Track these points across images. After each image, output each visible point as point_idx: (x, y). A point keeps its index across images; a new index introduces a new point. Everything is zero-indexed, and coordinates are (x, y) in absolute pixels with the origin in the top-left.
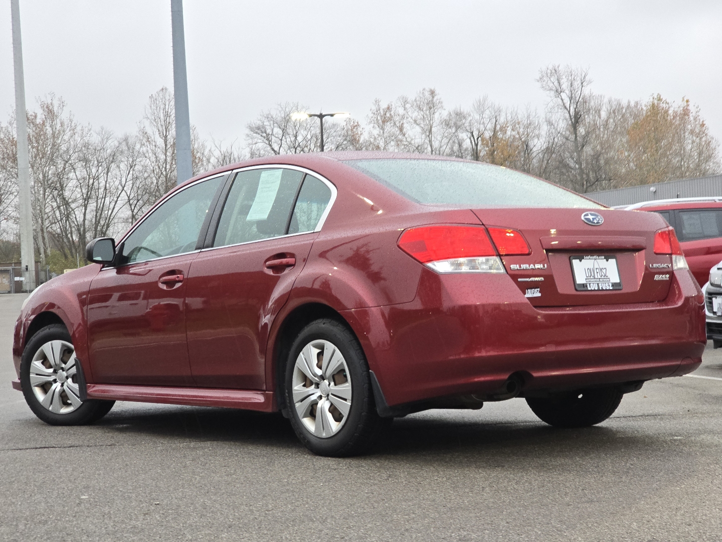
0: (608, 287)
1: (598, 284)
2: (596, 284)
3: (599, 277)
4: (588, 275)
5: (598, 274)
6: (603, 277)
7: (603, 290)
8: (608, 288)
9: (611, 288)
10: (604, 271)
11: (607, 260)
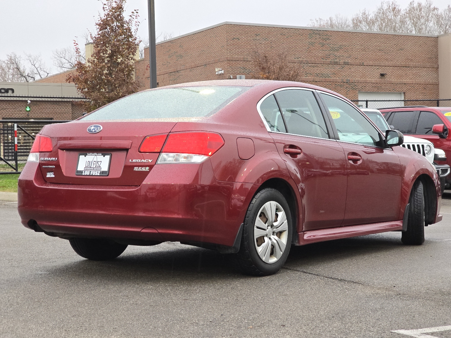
0: (96, 173)
1: (90, 171)
2: (89, 171)
3: (94, 167)
4: (87, 166)
5: (94, 165)
6: (97, 167)
7: (92, 175)
8: (96, 175)
9: (98, 174)
10: (99, 163)
11: (104, 156)
